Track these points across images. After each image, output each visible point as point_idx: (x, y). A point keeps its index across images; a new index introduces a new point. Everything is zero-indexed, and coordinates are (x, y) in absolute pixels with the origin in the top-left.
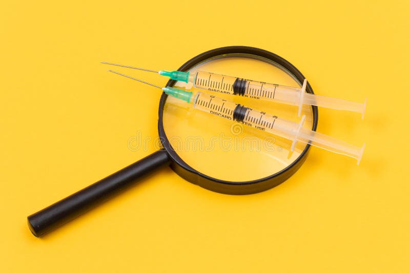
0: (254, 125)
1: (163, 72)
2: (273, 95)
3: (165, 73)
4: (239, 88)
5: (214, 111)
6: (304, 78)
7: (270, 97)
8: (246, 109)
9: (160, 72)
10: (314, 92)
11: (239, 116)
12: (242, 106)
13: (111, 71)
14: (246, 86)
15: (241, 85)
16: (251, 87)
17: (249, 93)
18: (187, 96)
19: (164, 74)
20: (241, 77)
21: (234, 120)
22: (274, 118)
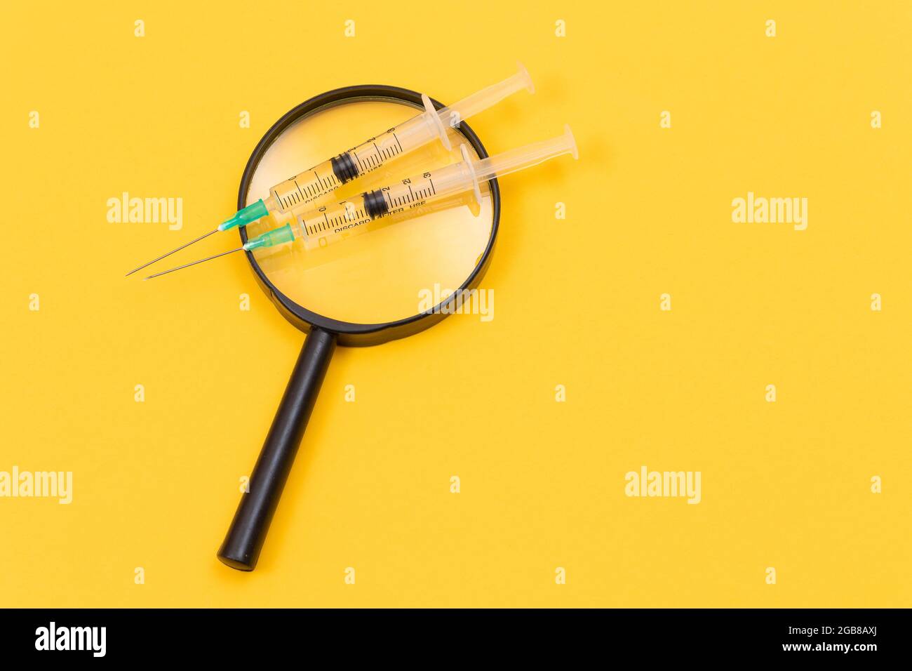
0: (406, 207)
1: (225, 225)
2: (398, 147)
3: (228, 224)
4: (345, 170)
5: (340, 226)
6: (420, 95)
7: (396, 153)
8: (379, 193)
9: (220, 228)
10: (444, 104)
11: (376, 207)
12: (369, 192)
13: (151, 277)
14: (354, 160)
15: (346, 164)
16: (360, 157)
17: (364, 167)
18: (286, 232)
19: (228, 228)
20: (336, 155)
21: (373, 218)
22: (428, 178)
